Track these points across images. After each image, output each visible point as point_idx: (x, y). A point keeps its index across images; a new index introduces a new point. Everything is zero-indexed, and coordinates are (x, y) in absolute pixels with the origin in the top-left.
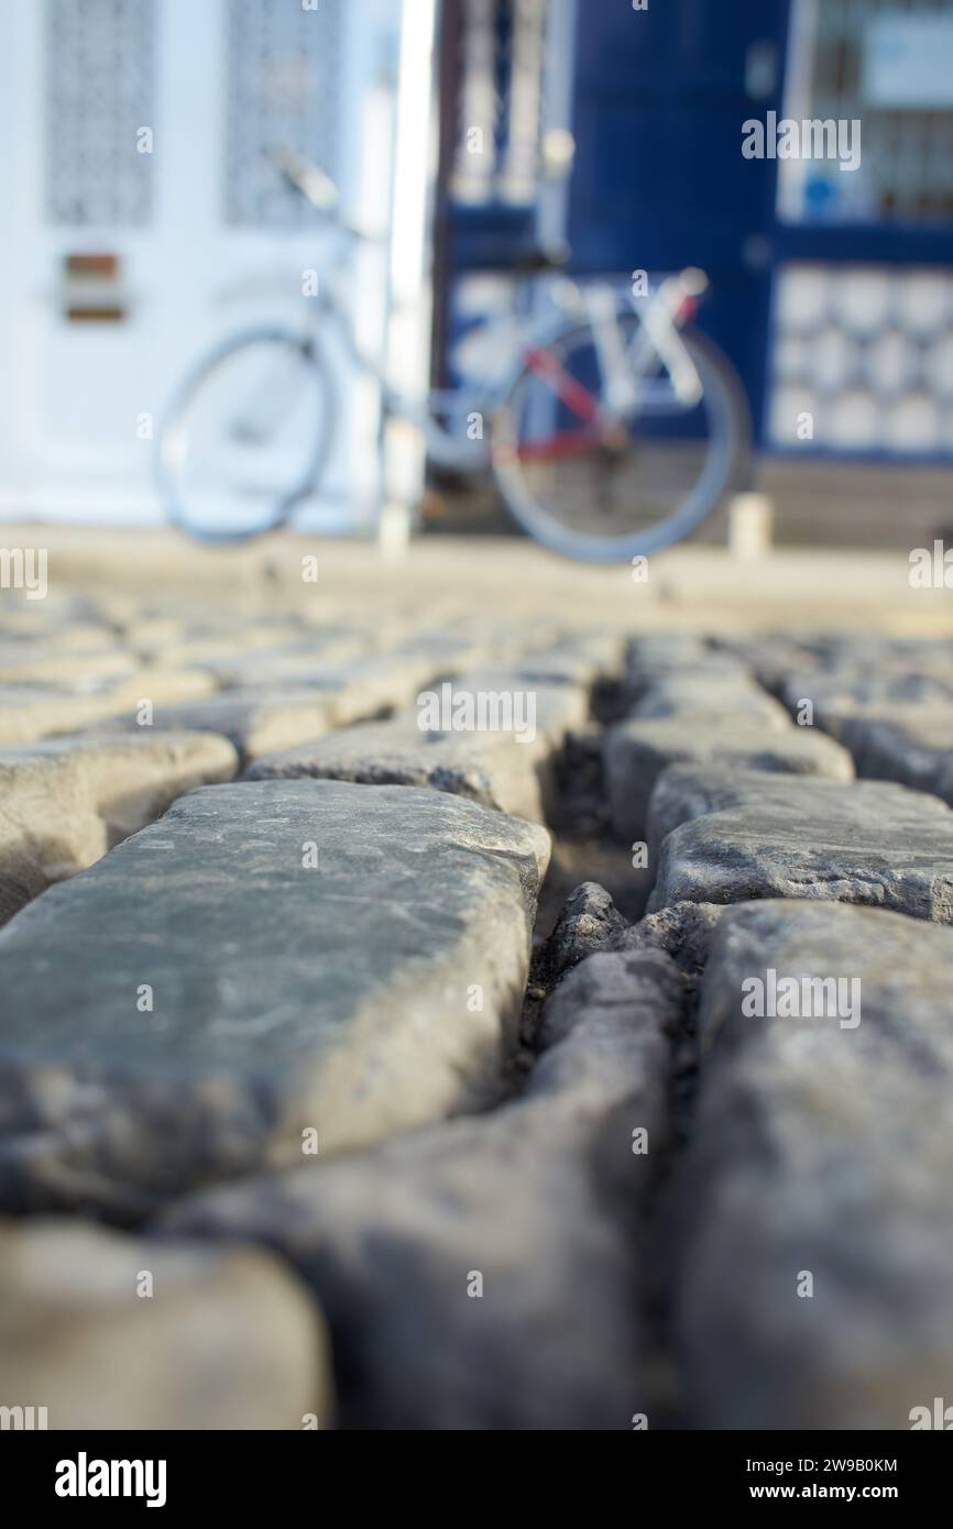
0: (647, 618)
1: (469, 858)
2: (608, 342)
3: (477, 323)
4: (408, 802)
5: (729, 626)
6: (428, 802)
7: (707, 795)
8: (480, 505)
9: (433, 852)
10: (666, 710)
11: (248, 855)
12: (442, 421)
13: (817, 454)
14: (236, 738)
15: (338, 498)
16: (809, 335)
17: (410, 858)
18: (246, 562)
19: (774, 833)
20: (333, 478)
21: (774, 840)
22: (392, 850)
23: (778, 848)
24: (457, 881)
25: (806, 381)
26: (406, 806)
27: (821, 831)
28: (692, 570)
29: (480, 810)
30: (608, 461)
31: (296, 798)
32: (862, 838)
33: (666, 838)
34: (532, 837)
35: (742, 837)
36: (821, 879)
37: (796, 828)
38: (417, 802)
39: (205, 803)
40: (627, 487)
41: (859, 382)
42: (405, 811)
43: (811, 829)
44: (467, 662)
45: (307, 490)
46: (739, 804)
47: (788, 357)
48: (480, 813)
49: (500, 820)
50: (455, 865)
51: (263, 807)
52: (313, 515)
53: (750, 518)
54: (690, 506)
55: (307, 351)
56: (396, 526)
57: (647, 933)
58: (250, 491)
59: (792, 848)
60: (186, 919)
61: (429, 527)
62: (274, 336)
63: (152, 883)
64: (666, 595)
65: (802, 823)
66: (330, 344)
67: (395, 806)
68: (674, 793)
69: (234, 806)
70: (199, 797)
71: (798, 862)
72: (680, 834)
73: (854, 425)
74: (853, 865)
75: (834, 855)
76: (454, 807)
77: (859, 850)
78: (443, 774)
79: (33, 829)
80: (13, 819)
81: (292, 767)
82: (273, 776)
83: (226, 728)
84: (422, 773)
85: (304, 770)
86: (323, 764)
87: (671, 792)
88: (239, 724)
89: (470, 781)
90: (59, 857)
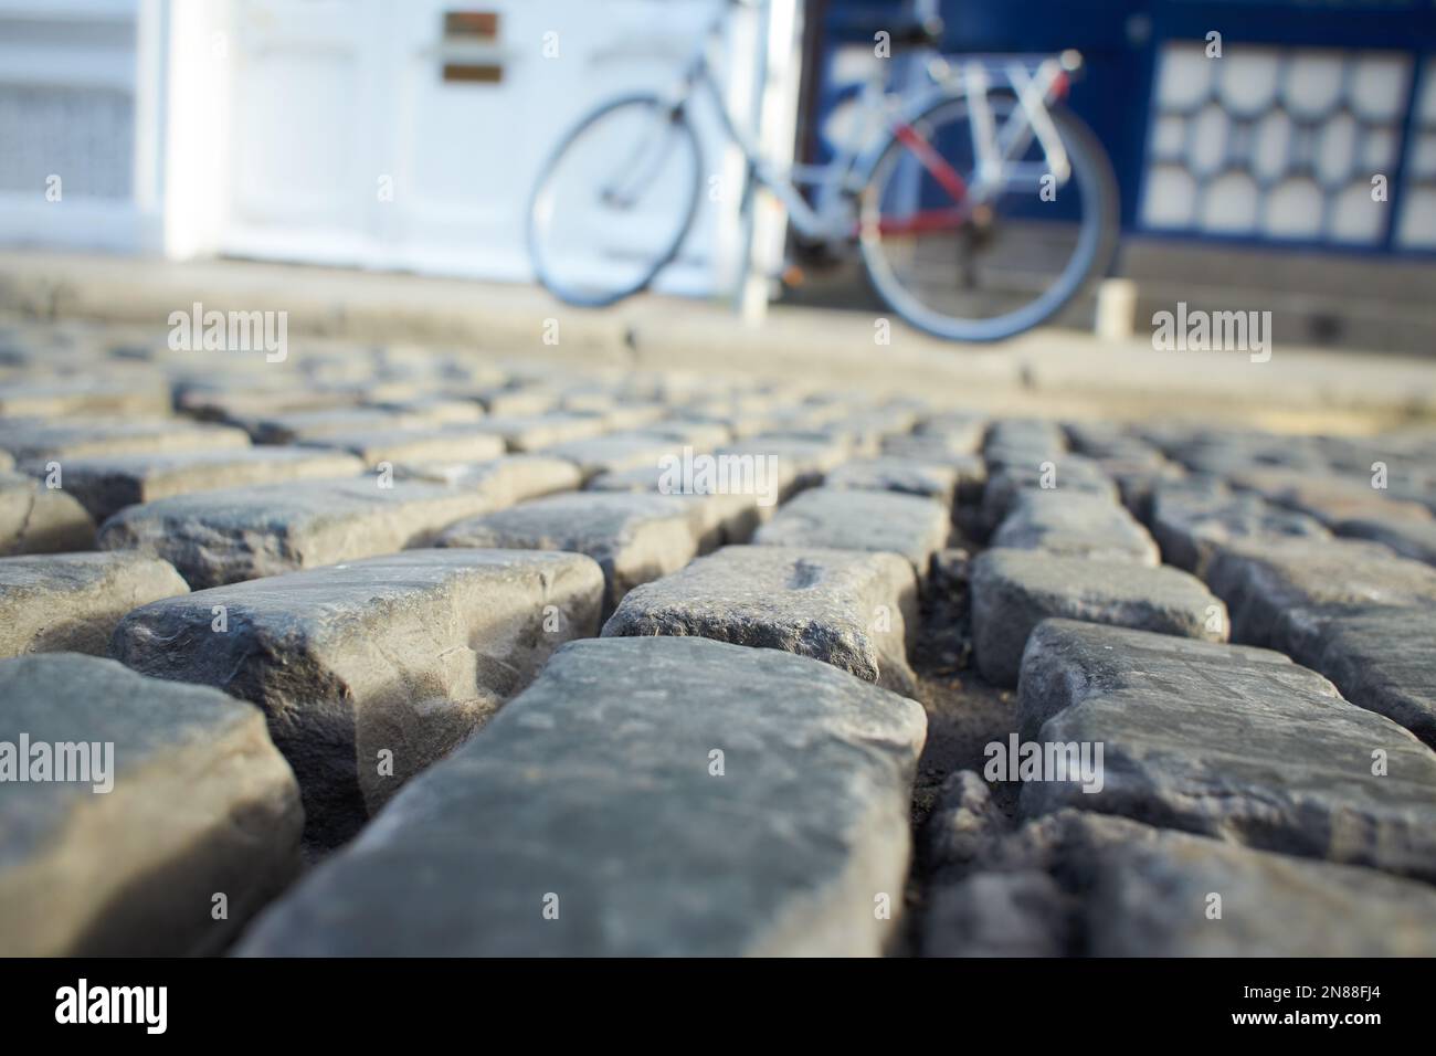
0: (1006, 403)
1: (850, 757)
2: (981, 117)
3: (851, 93)
4: (786, 675)
5: (1090, 418)
6: (805, 675)
7: (1085, 666)
8: (844, 277)
9: (814, 747)
10: (1033, 535)
11: (628, 740)
12: (808, 193)
13: (1189, 236)
14: (602, 555)
15: (699, 263)
16: (1188, 115)
17: (790, 753)
18: (609, 325)
19: (1162, 732)
20: (696, 244)
21: (1163, 742)
22: (772, 740)
23: (1168, 754)
24: (838, 788)
25: (1182, 162)
26: (783, 680)
27: (1210, 732)
28: (1051, 353)
29: (858, 686)
30: (975, 240)
31: (672, 663)
32: (1255, 743)
33: (1045, 725)
34: (909, 719)
35: (1130, 737)
36: (1212, 794)
37: (1184, 726)
38: (795, 675)
39: (581, 664)
40: (990, 270)
41: (1237, 166)
42: (783, 686)
43: (1198, 728)
44: (829, 459)
45: (672, 256)
46: (1119, 686)
47: (1166, 138)
48: (857, 690)
49: (878, 698)
50: (838, 765)
51: (640, 675)
52: (676, 279)
53: (1115, 300)
54: (1058, 289)
55: (678, 115)
56: (757, 294)
57: (1028, 845)
58: (616, 255)
59: (1183, 755)
60: (570, 826)
61: (787, 297)
62: (648, 101)
63: (533, 774)
64: (1027, 379)
65: (1190, 718)
66: (702, 113)
67: (772, 679)
68: (1049, 655)
69: (611, 671)
70: (576, 655)
71: (1187, 773)
72: (1062, 723)
73: (1229, 209)
74: (1247, 780)
75: (1227, 767)
76: (831, 682)
77: (1251, 760)
78: (817, 630)
79: (408, 666)
80: (390, 656)
81: (664, 613)
82: (646, 620)
83: (592, 543)
84: (796, 627)
85: (677, 617)
86: (695, 612)
87: (1046, 653)
88: (608, 541)
89: (844, 641)
90: (431, 692)
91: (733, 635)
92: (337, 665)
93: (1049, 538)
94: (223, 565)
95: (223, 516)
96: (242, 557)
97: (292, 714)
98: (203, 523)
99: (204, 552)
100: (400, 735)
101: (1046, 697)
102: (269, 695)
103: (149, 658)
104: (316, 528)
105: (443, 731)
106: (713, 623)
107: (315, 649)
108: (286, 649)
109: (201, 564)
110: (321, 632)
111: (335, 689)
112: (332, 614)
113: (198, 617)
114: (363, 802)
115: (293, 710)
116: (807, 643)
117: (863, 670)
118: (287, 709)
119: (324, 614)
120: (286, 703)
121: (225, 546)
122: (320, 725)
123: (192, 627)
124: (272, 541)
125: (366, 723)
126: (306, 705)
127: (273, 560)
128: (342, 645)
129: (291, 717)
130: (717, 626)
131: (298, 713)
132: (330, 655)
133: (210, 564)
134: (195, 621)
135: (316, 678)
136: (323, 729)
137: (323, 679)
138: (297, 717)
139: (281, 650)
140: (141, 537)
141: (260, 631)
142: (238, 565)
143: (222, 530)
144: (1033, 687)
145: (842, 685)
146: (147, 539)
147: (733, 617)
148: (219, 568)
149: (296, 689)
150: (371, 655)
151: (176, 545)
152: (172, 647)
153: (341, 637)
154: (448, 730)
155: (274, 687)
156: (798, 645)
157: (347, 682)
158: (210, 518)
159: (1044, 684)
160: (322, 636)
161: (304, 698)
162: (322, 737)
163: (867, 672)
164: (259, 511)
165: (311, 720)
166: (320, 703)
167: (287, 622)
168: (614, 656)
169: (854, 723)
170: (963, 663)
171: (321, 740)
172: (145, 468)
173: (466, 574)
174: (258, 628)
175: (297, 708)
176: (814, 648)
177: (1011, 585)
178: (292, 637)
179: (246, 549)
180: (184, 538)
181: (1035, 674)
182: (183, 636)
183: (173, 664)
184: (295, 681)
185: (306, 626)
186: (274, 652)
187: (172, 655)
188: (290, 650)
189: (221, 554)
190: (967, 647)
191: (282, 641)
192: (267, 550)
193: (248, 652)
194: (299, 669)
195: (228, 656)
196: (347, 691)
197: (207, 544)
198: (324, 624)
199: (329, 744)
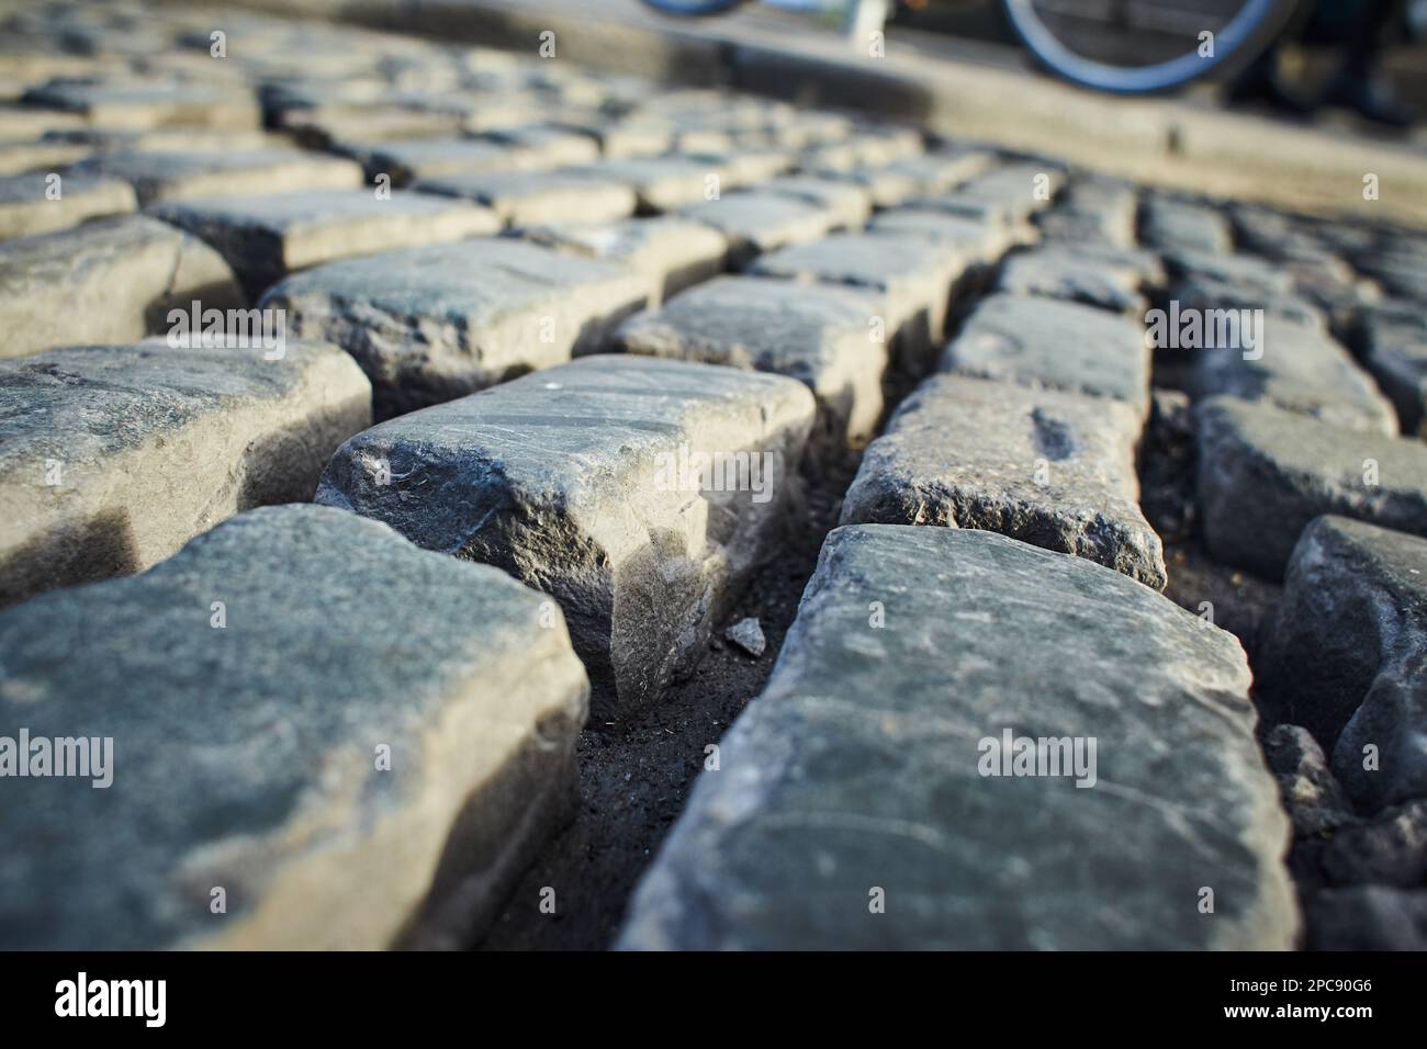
9: (1171, 707)
11: (974, 683)
14: (806, 375)
17: (1149, 714)
22: (1123, 694)
26: (1104, 605)
31: (979, 570)
42: (1108, 615)
49: (1203, 633)
51: (952, 586)
67: (1093, 603)
69: (918, 578)
78: (1105, 526)
79: (656, 525)
80: (640, 515)
81: (931, 486)
82: (910, 492)
83: (791, 358)
84: (1080, 519)
85: (945, 492)
86: (967, 489)
87: (1335, 566)
88: (808, 358)
89: (1134, 541)
90: (672, 552)
91: (1006, 523)
92: (595, 529)
93: (1274, 387)
94: (396, 355)
95: (395, 298)
96: (417, 348)
97: (542, 577)
98: (374, 304)
99: (375, 339)
100: (650, 606)
101: (1335, 617)
102: (518, 555)
103: (377, 493)
104: (497, 321)
105: (683, 595)
106: (986, 504)
107: (572, 510)
108: (543, 509)
109: (372, 351)
110: (581, 492)
111: (593, 556)
112: (588, 470)
113: (435, 456)
114: (613, 677)
115: (544, 573)
116: (1090, 538)
117: (1150, 576)
118: (536, 571)
119: (580, 469)
120: (536, 564)
121: (397, 334)
122: (572, 591)
123: (428, 466)
124: (450, 332)
125: (622, 594)
126: (558, 569)
127: (451, 353)
128: (600, 507)
129: (541, 580)
130: (990, 509)
131: (549, 577)
132: (589, 519)
133: (381, 354)
134: (432, 460)
135: (574, 542)
136: (577, 597)
137: (580, 544)
138: (549, 582)
139: (537, 509)
140: (305, 314)
141: (515, 486)
142: (413, 357)
143: (394, 314)
144: (1314, 601)
145: (1166, 615)
146: (312, 317)
147: (1008, 499)
148: (391, 358)
149: (549, 551)
150: (627, 517)
151: (343, 326)
152: (404, 485)
153: (599, 497)
154: (688, 594)
155: (525, 547)
156: (1080, 539)
157: (607, 550)
158: (380, 298)
159: (1332, 602)
160: (583, 498)
161: (557, 561)
162: (574, 605)
163: (1154, 578)
164: (436, 295)
165: (564, 586)
166: (574, 568)
167: (543, 477)
168: (913, 555)
169: (1194, 671)
170: (1185, 532)
171: (573, 609)
172: (286, 222)
173: (694, 408)
174: (510, 482)
175: (547, 571)
176: (1099, 546)
177: (1260, 457)
178: (550, 497)
179: (421, 339)
180: (353, 320)
181: (1319, 587)
182: (418, 475)
183: (405, 504)
184: (549, 542)
185: (565, 485)
186: (529, 509)
187: (404, 494)
188: (547, 510)
189: (392, 342)
190: (1189, 511)
191: (539, 500)
192: (444, 342)
193: (498, 506)
194: (553, 530)
195: (471, 506)
196: (606, 559)
197: (378, 329)
198: (582, 481)
199: (582, 613)
